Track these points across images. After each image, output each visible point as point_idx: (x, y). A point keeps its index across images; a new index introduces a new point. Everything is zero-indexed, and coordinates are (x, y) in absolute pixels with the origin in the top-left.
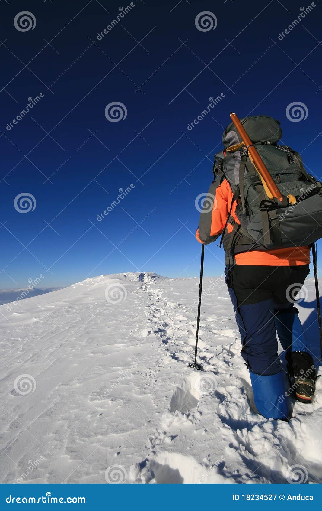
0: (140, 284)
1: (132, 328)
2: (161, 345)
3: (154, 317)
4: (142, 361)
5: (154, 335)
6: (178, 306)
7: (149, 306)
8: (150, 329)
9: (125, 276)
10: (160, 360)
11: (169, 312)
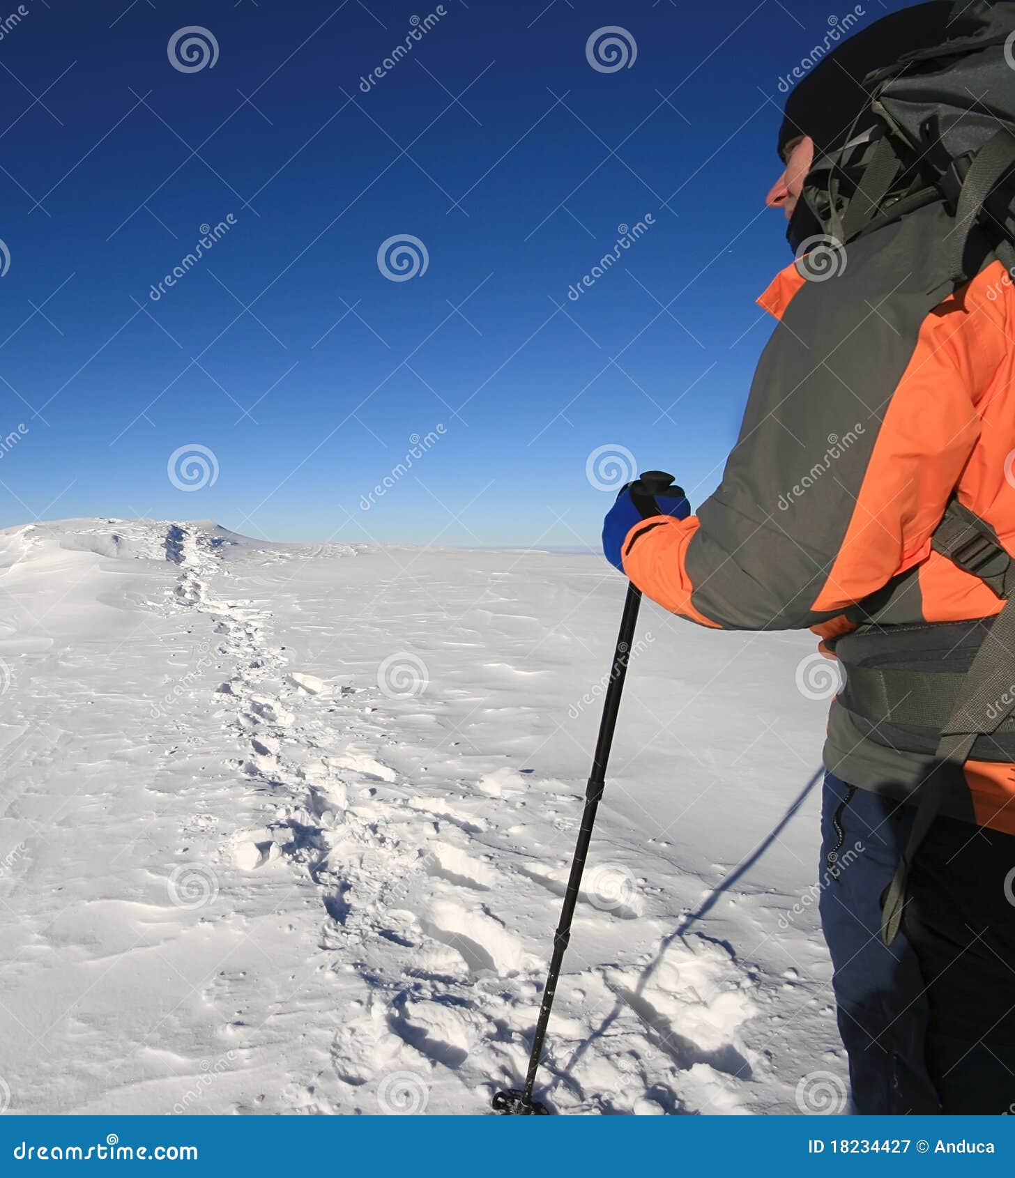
0: (169, 575)
1: (187, 809)
2: (326, 927)
3: (262, 750)
4: (265, 1026)
5: (285, 865)
6: (340, 698)
7: (226, 689)
8: (263, 835)
9: (116, 538)
10: (347, 1034)
11: (314, 730)
